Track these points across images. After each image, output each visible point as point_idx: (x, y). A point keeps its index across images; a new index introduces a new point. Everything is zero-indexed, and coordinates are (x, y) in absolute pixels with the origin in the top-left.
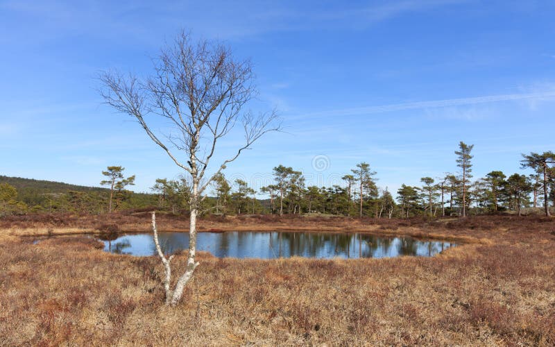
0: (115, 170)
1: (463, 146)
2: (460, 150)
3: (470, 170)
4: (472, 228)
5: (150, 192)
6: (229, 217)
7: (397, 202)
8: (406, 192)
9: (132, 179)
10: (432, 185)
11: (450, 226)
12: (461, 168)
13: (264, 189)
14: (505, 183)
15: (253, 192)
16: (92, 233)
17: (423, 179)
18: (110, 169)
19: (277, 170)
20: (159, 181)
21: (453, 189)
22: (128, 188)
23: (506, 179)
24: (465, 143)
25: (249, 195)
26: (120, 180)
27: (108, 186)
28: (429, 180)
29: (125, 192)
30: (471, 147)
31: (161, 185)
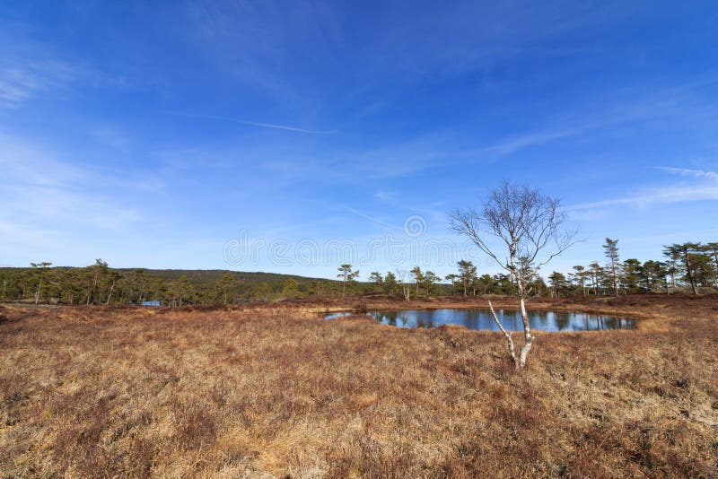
0: (346, 267)
1: (609, 241)
2: (607, 244)
3: (618, 260)
4: (631, 305)
5: (367, 281)
6: (430, 298)
7: (549, 285)
8: (556, 277)
9: (357, 273)
10: (582, 271)
11: (610, 304)
12: (610, 259)
13: (447, 278)
14: (641, 269)
15: (439, 280)
16: (350, 311)
17: (575, 267)
18: (343, 266)
19: (460, 264)
20: (373, 274)
21: (598, 274)
22: (355, 279)
23: (642, 265)
24: (611, 239)
25: (437, 282)
26: (350, 273)
27: (342, 279)
28: (580, 268)
29: (353, 282)
30: (616, 242)
31: (375, 276)
